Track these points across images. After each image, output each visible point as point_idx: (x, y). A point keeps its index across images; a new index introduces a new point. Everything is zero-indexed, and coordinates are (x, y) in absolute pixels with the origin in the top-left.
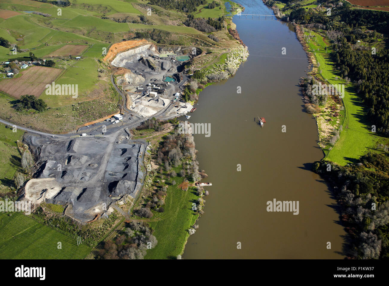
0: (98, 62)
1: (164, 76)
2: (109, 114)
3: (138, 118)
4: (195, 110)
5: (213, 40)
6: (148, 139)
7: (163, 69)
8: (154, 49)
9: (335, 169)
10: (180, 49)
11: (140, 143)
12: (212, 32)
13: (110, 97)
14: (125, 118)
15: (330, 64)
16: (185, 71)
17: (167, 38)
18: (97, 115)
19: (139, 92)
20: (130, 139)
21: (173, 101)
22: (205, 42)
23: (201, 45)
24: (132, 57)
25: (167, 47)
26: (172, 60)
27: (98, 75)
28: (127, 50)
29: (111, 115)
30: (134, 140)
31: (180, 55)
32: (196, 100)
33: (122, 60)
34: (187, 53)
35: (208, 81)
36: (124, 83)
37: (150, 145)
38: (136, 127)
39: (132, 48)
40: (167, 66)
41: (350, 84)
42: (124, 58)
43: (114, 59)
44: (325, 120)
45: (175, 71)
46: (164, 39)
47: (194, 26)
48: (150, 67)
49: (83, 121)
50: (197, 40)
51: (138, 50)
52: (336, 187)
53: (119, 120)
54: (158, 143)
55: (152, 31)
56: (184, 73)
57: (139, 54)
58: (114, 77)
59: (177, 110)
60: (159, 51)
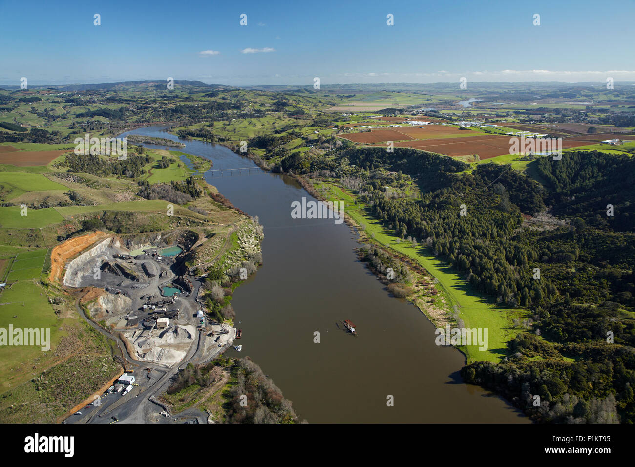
0: (41, 287)
1: (159, 288)
2: (108, 379)
3: (161, 371)
4: (241, 333)
5: (199, 213)
6: (200, 405)
7: (150, 275)
8: (118, 244)
9: (498, 370)
10: (160, 237)
11: (194, 417)
12: (189, 203)
13: (94, 346)
14: (139, 379)
15: (375, 223)
16: (189, 271)
17: (131, 223)
18: (87, 386)
19: (135, 324)
20: (171, 414)
21: (200, 327)
22: (191, 219)
23: (187, 224)
24: (89, 265)
25: (140, 237)
26: (155, 258)
27: (54, 311)
28: (79, 254)
29: (111, 379)
30: (178, 415)
31: (163, 247)
32: (233, 316)
33: (75, 274)
34: (173, 242)
35: (231, 281)
36: (100, 314)
37: (211, 415)
38: (165, 389)
39: (86, 249)
40: (154, 269)
41: (419, 245)
42: (77, 268)
43: (64, 276)
44: (427, 302)
45: (172, 276)
46: (127, 225)
47: (157, 198)
48: (127, 275)
49: (65, 406)
50: (179, 218)
51: (94, 251)
52: (516, 397)
53: (130, 384)
54: (221, 407)
55: (102, 214)
56: (190, 275)
57: (98, 257)
58: (83, 308)
59: (216, 341)
60: (127, 246)
